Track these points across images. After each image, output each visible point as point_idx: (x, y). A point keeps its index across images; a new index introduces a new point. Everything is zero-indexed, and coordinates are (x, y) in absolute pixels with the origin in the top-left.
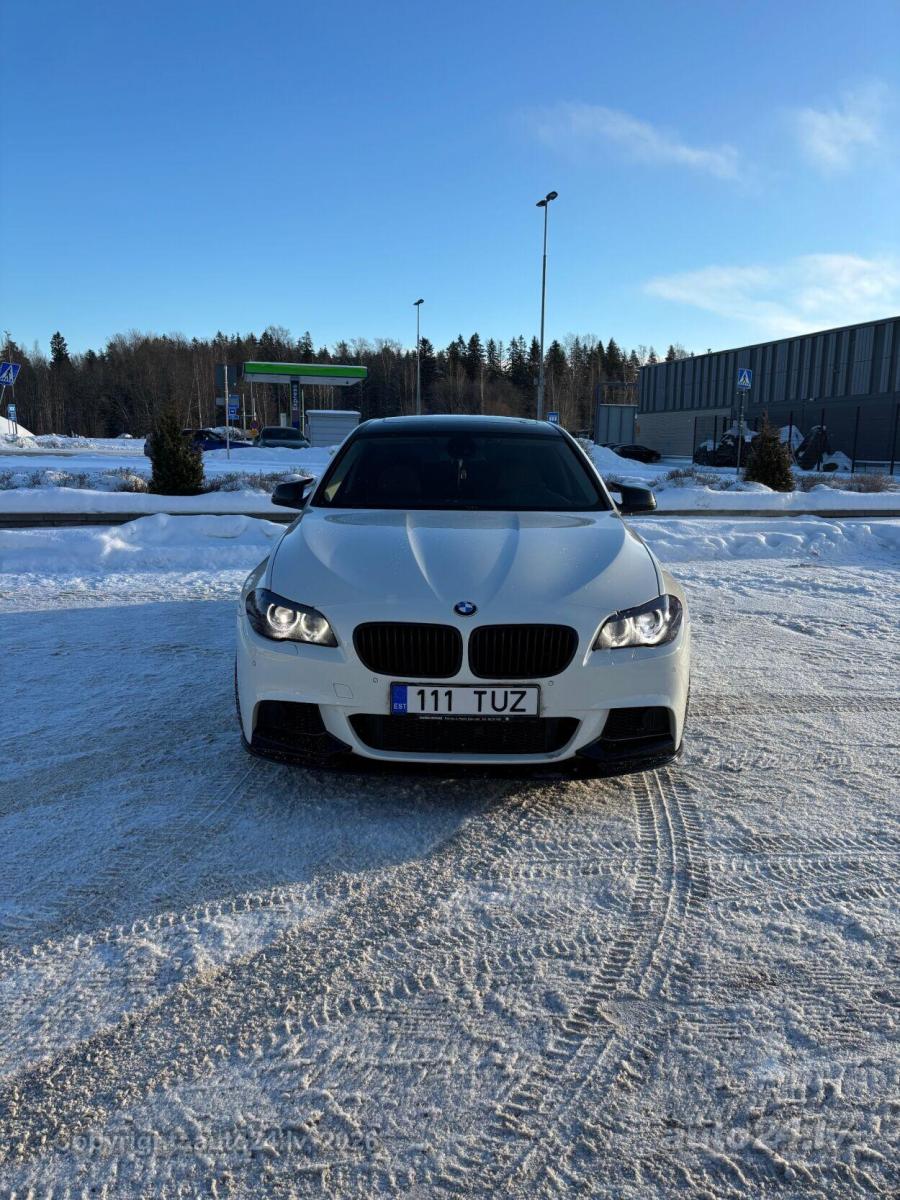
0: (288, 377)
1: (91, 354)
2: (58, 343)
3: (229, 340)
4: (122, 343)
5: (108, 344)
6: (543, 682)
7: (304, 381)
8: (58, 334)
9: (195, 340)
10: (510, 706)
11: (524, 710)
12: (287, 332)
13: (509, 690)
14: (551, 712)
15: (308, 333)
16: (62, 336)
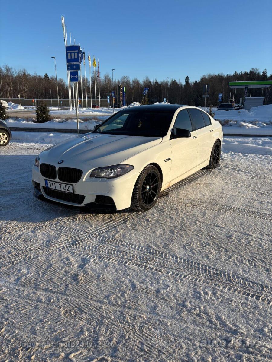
0: (244, 86)
1: (196, 82)
2: (187, 79)
3: (239, 74)
4: (205, 78)
5: (201, 78)
6: (74, 184)
7: (250, 87)
8: (187, 76)
9: (227, 75)
10: (67, 189)
11: (70, 191)
12: (258, 70)
13: (66, 185)
14: (77, 192)
15: (266, 69)
16: (188, 77)
